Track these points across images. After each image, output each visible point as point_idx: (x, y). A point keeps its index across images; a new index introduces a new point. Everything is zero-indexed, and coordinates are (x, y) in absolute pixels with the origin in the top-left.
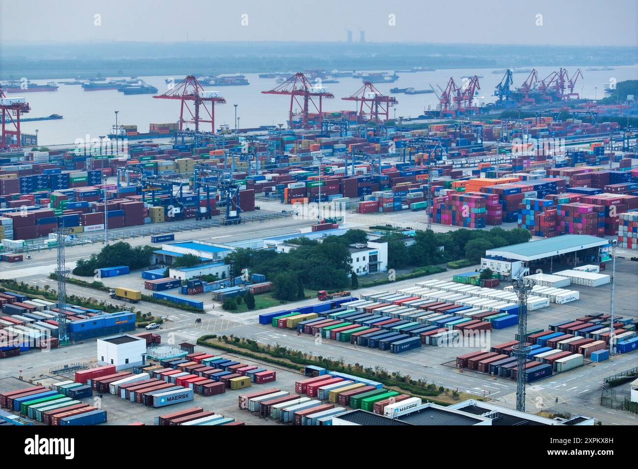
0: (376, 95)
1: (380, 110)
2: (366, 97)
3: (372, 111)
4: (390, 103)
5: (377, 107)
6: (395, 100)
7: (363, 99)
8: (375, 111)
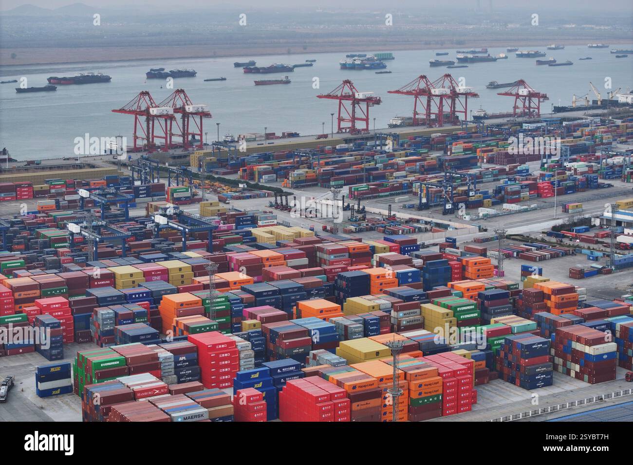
0: (529, 91)
1: (532, 105)
2: (520, 93)
3: (524, 105)
4: (541, 100)
5: (530, 103)
6: (546, 96)
7: (517, 96)
8: (528, 106)
